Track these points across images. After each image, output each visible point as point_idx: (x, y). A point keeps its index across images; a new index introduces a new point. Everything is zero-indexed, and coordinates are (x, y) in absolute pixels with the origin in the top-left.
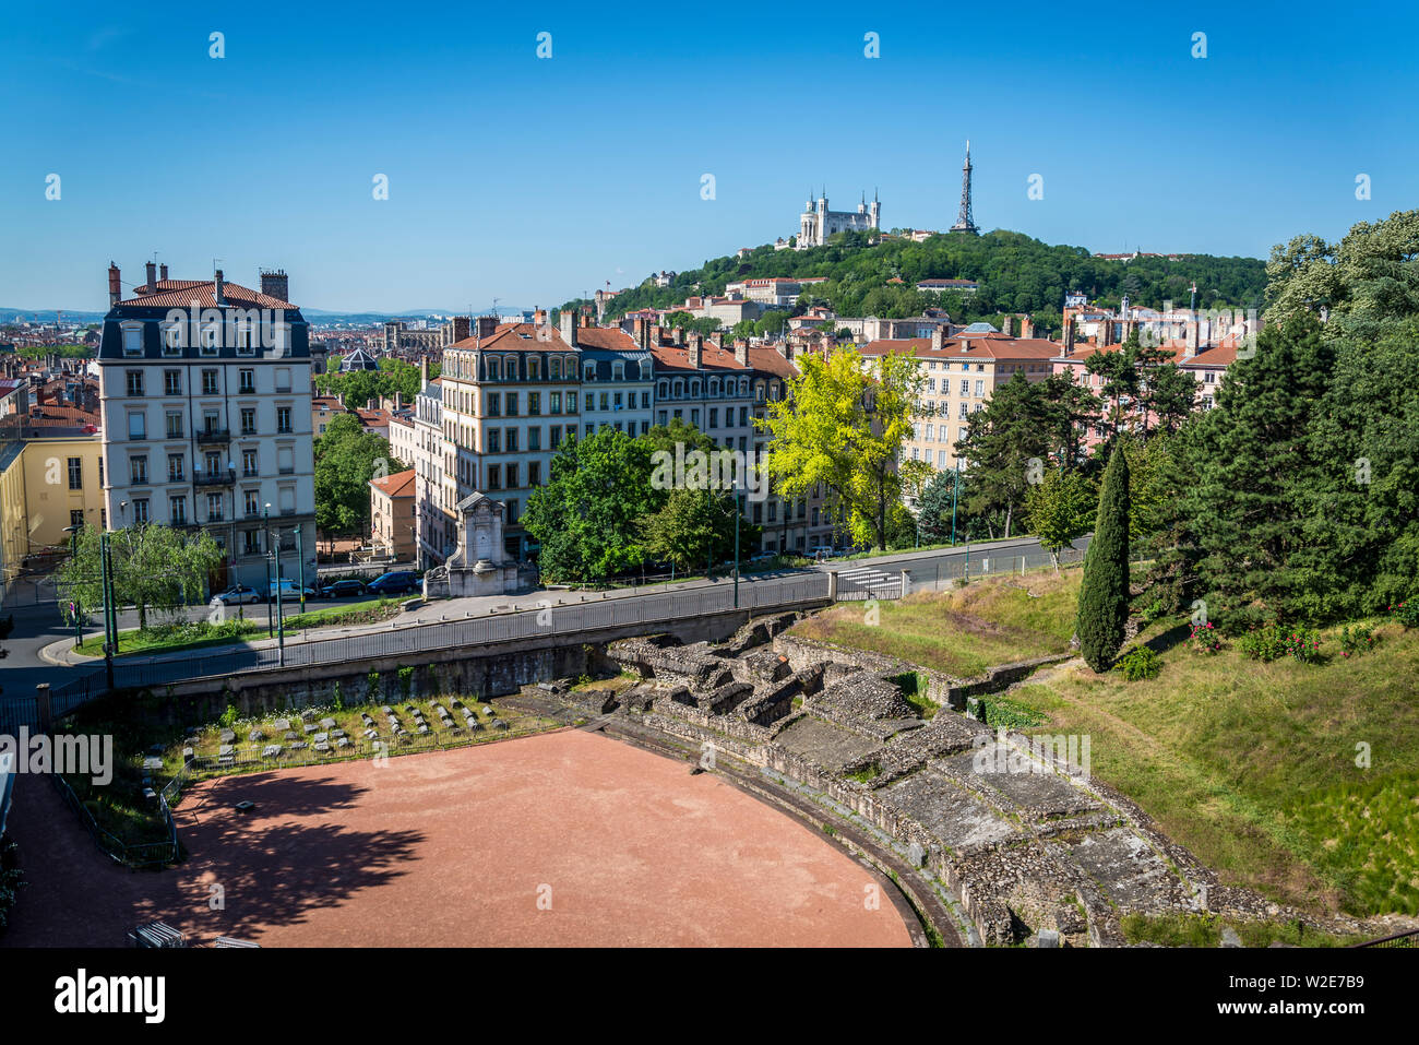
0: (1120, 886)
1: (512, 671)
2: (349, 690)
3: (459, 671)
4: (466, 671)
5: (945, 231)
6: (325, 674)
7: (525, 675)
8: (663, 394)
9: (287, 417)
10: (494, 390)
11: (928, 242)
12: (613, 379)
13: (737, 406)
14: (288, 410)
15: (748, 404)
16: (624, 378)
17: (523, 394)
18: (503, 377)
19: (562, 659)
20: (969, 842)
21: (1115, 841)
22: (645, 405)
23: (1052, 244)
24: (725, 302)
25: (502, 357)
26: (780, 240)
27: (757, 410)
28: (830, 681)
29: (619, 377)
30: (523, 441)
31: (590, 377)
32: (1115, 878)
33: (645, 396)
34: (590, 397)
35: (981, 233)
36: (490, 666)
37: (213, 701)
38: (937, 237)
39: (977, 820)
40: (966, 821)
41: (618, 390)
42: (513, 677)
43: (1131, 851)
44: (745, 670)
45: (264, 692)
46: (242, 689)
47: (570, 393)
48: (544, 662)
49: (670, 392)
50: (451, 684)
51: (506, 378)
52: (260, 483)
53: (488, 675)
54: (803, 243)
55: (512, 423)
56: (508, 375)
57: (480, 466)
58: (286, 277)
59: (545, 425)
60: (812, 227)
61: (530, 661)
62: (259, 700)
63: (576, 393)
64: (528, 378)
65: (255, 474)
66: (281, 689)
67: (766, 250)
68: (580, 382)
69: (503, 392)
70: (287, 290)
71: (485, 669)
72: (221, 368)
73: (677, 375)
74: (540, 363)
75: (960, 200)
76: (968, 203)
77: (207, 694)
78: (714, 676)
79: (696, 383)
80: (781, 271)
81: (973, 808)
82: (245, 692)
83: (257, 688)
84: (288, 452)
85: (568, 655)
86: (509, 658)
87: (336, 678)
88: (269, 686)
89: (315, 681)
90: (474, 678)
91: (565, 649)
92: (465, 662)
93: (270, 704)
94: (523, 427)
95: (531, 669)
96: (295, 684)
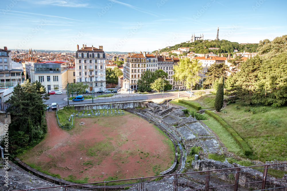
0: (211, 149)
1: (127, 105)
2: (102, 107)
3: (119, 105)
5: (214, 40)
6: (99, 104)
8: (159, 65)
9: (102, 67)
11: (211, 42)
13: (171, 67)
15: (173, 66)
17: (137, 64)
19: (135, 104)
20: (188, 138)
22: (156, 66)
23: (232, 42)
24: (177, 51)
25: (134, 59)
26: (187, 41)
28: (173, 110)
29: (152, 62)
30: (137, 71)
31: (148, 62)
32: (210, 147)
34: (147, 65)
35: (220, 40)
36: (123, 104)
38: (213, 41)
39: (190, 135)
40: (189, 135)
41: (152, 64)
43: (214, 143)
44: (161, 108)
45: (90, 106)
47: (144, 64)
48: (132, 104)
50: (117, 107)
51: (134, 62)
53: (123, 106)
54: (191, 42)
55: (135, 68)
57: (130, 75)
58: (103, 47)
59: (140, 69)
60: (192, 40)
61: (129, 104)
64: (138, 62)
65: (97, 75)
66: (92, 106)
67: (185, 43)
68: (146, 63)
69: (134, 64)
70: (103, 49)
72: (92, 60)
73: (161, 62)
74: (140, 60)
76: (218, 35)
77: (82, 106)
78: (157, 108)
79: (164, 63)
80: (187, 46)
81: (190, 133)
83: (89, 106)
84: (102, 72)
85: (135, 103)
86: (126, 103)
87: (100, 105)
88: (91, 106)
89: (97, 105)
90: (121, 106)
91: (135, 102)
92: (120, 103)
93: (91, 108)
94: (137, 69)
95: (130, 105)
96: (94, 105)
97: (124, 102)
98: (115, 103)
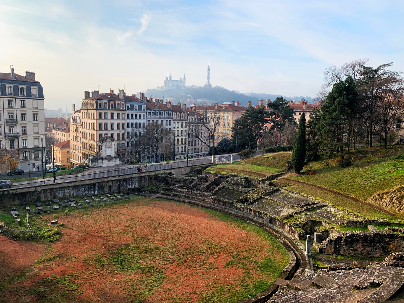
1: (126, 184)
2: (77, 190)
3: (110, 184)
4: (113, 184)
6: (69, 185)
7: (130, 185)
8: (149, 115)
9: (36, 116)
10: (101, 111)
12: (135, 110)
13: (168, 120)
14: (37, 114)
15: (172, 120)
16: (138, 110)
17: (109, 113)
18: (103, 107)
19: (141, 180)
20: (282, 215)
21: (326, 210)
22: (144, 118)
25: (103, 101)
27: (174, 121)
29: (136, 110)
30: (109, 127)
31: (128, 109)
32: (331, 218)
33: (144, 115)
34: (128, 115)
36: (120, 182)
37: (31, 194)
39: (282, 209)
40: (279, 210)
41: (136, 113)
42: (127, 186)
45: (49, 191)
46: (42, 190)
47: (122, 113)
48: (136, 181)
49: (151, 115)
50: (108, 188)
51: (104, 108)
52: (27, 137)
53: (119, 185)
54: (165, 88)
55: (106, 121)
56: (105, 107)
57: (96, 134)
58: (34, 73)
59: (116, 122)
60: (167, 84)
61: (131, 181)
62: (47, 194)
63: (124, 114)
64: (110, 108)
65: (25, 134)
66: (54, 190)
68: (125, 110)
69: (103, 112)
70: (35, 77)
71: (119, 183)
72: (14, 99)
73: (152, 110)
74: (114, 104)
75: (207, 77)
77: (30, 192)
79: (157, 113)
81: (280, 207)
82: (42, 191)
83: (47, 190)
84: (37, 127)
85: (143, 179)
86: (126, 180)
87: (73, 186)
88: (51, 189)
89: (66, 187)
90: (115, 186)
91: (142, 177)
92: (112, 181)
93: (51, 194)
94: (109, 123)
95: (132, 183)
96: (59, 188)
97: (121, 178)
98: (103, 180)
